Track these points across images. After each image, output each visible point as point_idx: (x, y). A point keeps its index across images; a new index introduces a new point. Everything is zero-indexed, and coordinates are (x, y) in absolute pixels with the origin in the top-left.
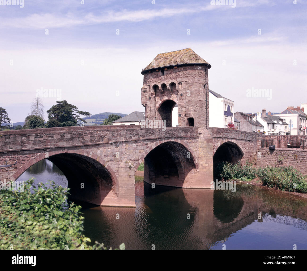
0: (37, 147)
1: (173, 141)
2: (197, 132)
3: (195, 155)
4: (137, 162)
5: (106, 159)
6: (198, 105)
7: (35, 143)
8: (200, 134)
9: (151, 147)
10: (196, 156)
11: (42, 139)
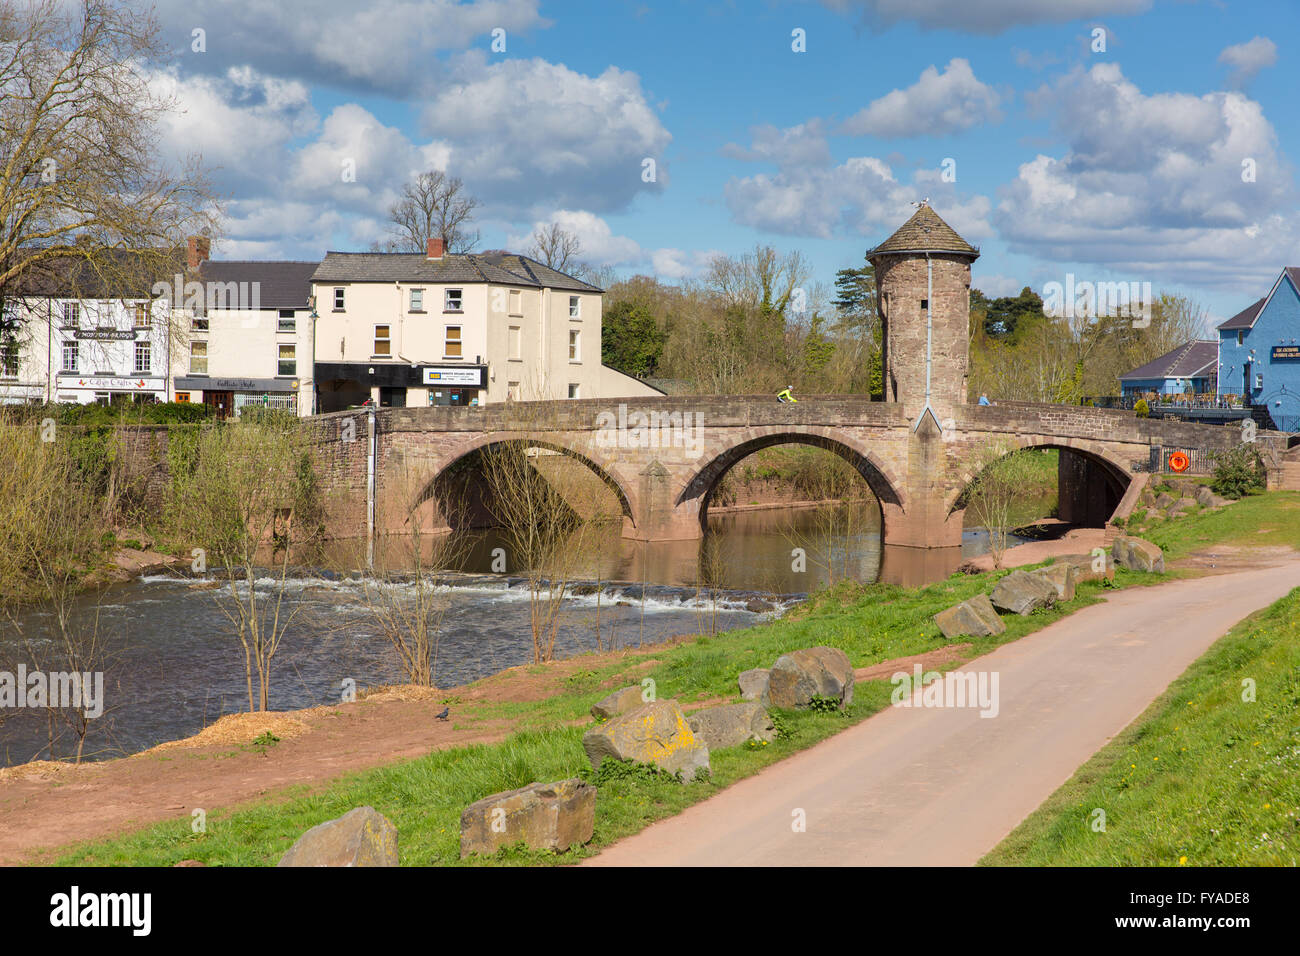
0: (472, 427)
1: (805, 432)
2: (900, 415)
3: (889, 471)
4: (687, 469)
5: (607, 457)
6: (906, 350)
7: (469, 420)
8: (910, 420)
9: (730, 441)
10: (897, 474)
11: (480, 415)
